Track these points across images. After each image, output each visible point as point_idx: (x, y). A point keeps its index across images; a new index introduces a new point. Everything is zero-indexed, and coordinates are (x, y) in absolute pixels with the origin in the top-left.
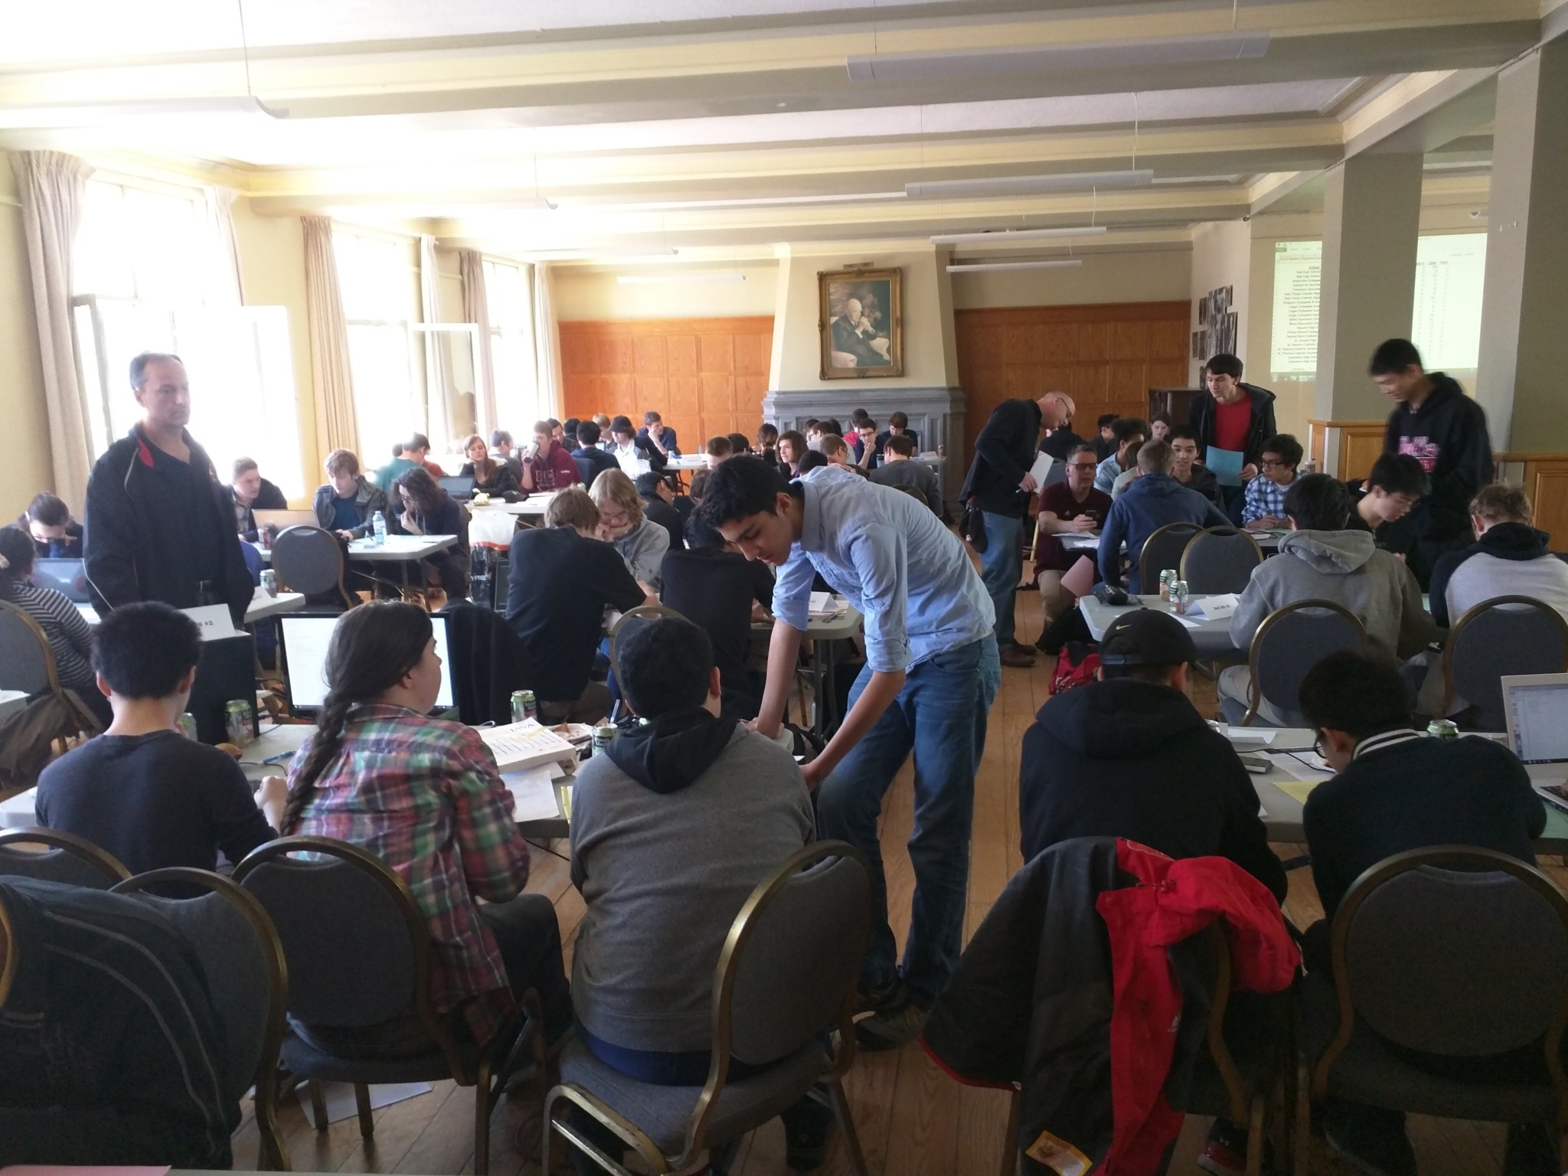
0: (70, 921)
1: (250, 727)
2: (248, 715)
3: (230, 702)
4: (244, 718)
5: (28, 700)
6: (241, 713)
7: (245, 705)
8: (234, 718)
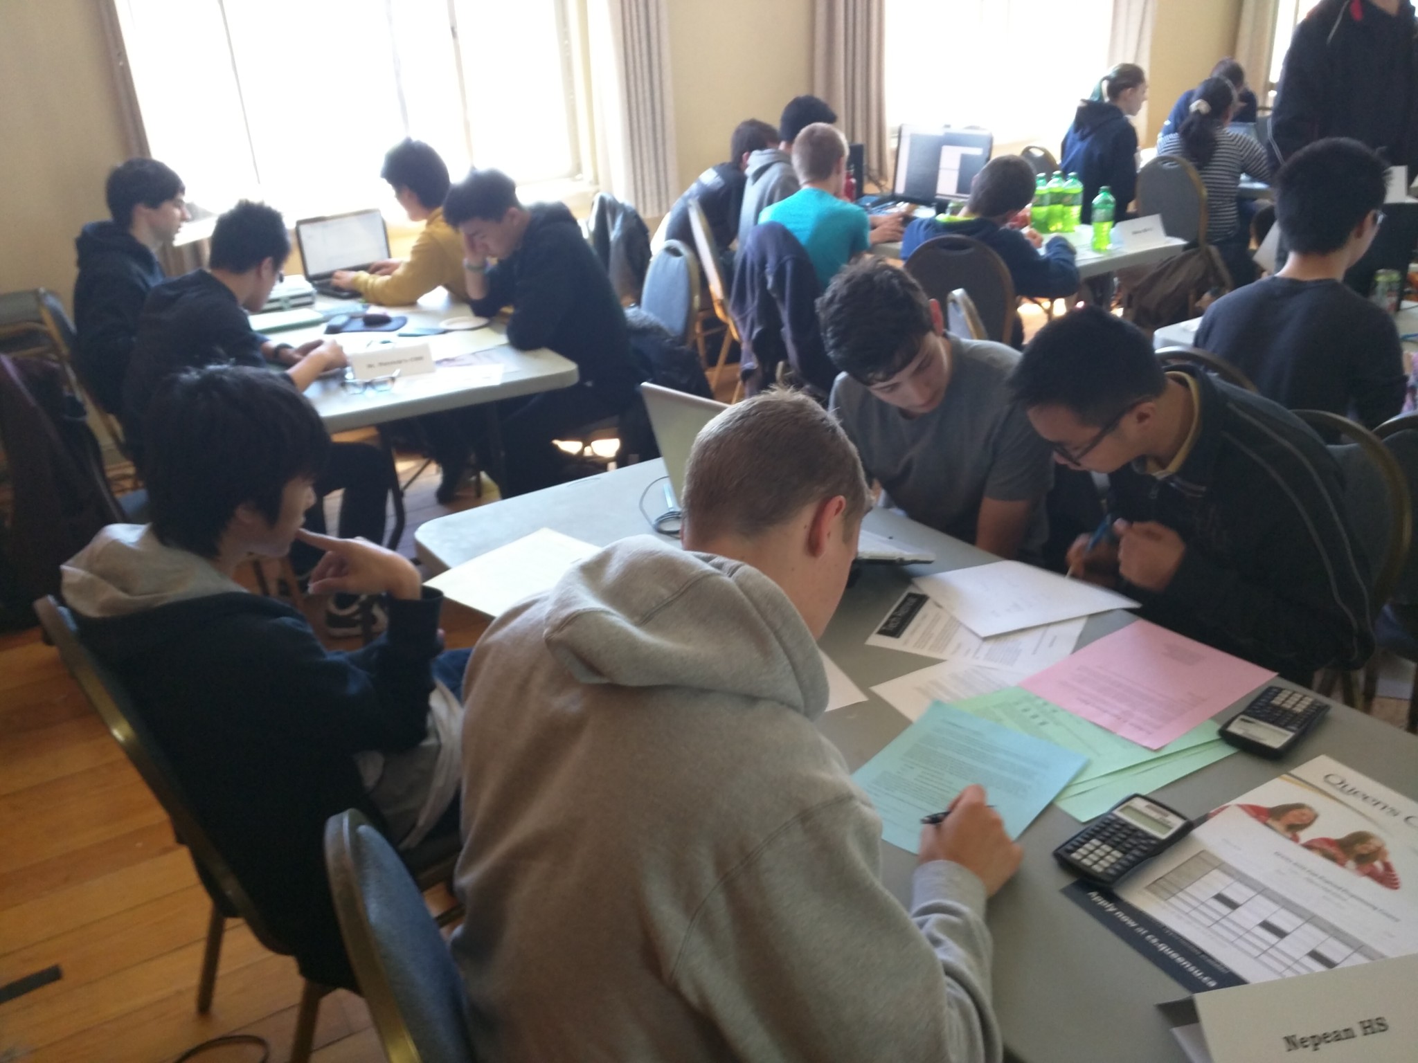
0: (1247, 417)
1: (1394, 299)
2: (1396, 287)
3: (1381, 271)
4: (1390, 290)
5: (1185, 248)
6: (1389, 283)
7: (1395, 276)
8: (1380, 288)
